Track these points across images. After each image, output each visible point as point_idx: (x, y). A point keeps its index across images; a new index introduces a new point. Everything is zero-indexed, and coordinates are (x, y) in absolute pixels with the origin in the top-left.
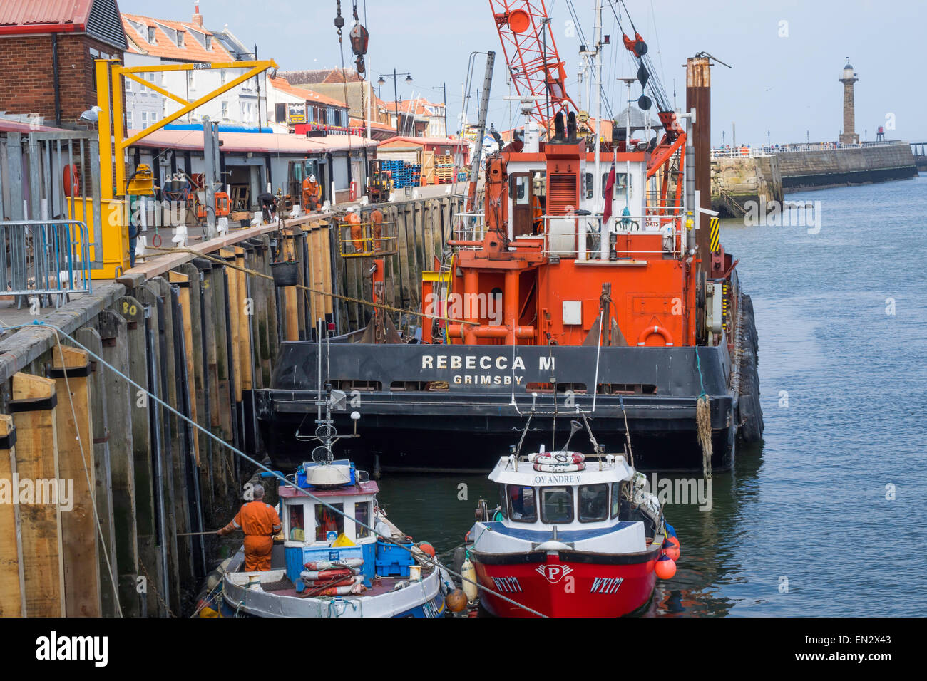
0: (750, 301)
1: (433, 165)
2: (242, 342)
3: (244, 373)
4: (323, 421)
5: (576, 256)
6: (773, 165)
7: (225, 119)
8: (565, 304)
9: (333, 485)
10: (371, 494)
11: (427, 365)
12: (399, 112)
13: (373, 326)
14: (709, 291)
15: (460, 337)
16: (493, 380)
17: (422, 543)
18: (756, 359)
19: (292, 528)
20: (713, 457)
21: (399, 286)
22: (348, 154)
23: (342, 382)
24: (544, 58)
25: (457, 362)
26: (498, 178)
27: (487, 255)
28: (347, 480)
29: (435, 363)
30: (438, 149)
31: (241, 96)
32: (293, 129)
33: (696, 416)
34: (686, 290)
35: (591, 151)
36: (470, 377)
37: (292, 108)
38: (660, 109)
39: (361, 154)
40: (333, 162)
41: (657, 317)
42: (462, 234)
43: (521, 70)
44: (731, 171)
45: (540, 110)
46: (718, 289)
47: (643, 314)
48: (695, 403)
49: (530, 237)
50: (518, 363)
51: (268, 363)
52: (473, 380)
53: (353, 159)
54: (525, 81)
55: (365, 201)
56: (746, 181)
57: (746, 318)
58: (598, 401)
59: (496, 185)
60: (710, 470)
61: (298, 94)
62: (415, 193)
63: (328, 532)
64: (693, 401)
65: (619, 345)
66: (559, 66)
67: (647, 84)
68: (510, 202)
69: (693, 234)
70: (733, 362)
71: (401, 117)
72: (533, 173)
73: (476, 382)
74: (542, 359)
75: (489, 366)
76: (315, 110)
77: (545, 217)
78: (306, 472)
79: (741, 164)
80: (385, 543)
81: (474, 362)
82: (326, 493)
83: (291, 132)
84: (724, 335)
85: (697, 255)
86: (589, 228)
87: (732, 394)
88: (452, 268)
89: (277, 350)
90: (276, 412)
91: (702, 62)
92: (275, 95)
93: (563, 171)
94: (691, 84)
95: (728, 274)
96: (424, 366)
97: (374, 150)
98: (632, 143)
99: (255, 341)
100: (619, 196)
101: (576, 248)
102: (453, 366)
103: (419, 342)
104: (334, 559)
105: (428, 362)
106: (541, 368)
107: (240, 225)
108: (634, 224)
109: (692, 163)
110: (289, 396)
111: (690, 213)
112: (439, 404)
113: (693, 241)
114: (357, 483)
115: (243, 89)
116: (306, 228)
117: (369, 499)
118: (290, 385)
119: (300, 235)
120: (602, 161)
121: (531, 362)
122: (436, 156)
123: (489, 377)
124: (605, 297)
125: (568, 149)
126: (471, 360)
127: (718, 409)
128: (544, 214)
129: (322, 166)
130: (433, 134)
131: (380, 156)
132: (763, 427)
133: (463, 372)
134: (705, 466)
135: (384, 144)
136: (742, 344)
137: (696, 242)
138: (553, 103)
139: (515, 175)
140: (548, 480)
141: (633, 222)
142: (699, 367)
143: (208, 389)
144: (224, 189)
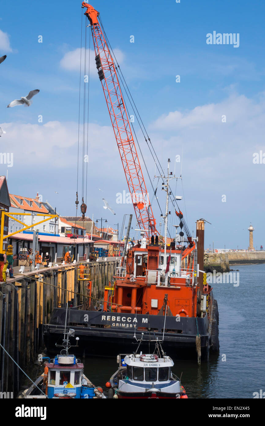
0: (217, 302)
1: (112, 250)
2: (40, 307)
3: (40, 319)
4: (65, 340)
5: (157, 284)
6: (226, 256)
7: (44, 231)
8: (152, 300)
9: (67, 364)
10: (81, 368)
11: (104, 319)
12: (102, 232)
13: (86, 305)
14: (202, 298)
15: (116, 310)
16: (126, 325)
17: (98, 387)
18: (218, 323)
19: (51, 379)
20: (201, 357)
21: (98, 290)
22: (84, 245)
23: (74, 323)
24: (149, 217)
25: (114, 318)
26: (131, 256)
27: (126, 282)
28: (72, 363)
29: (106, 318)
30: (115, 245)
31: (50, 224)
32: (67, 235)
33: (195, 341)
34: (193, 298)
35: (163, 249)
36: (118, 324)
37: (67, 228)
38: (188, 236)
39: (88, 245)
40: (79, 247)
41: (183, 306)
42: (118, 274)
43: (141, 221)
44: (212, 257)
45: (147, 234)
46: (205, 298)
47: (178, 305)
48: (195, 337)
49: (142, 277)
50: (135, 320)
51: (49, 315)
52: (119, 325)
53: (85, 246)
54: (142, 225)
55: (88, 261)
56: (217, 261)
57: (215, 308)
58: (165, 335)
59: (130, 259)
60: (200, 361)
61: (69, 224)
62: (105, 259)
63: (64, 382)
64: (195, 336)
65: (170, 315)
66: (154, 220)
67: (183, 228)
68: (135, 264)
69: (196, 278)
70: (210, 323)
71: (104, 233)
72: (144, 255)
73: (120, 326)
74: (143, 319)
75: (125, 320)
76: (74, 230)
77: (147, 270)
78: (58, 359)
79: (215, 255)
80: (85, 387)
81: (120, 319)
82: (65, 367)
83: (66, 236)
84: (206, 314)
85: (197, 286)
86: (161, 275)
87: (209, 335)
88: (114, 286)
89: (53, 310)
90: (50, 333)
91: (202, 222)
92: (61, 224)
93: (153, 255)
94: (198, 229)
95: (209, 292)
96: (102, 319)
97: (93, 244)
98: (177, 247)
99: (45, 307)
100: (172, 264)
101: (157, 281)
102: (112, 320)
103: (102, 310)
104: (65, 393)
105: (104, 318)
106: (143, 322)
107: (44, 267)
108: (177, 274)
109: (196, 255)
110: (55, 327)
111: (195, 271)
112: (107, 333)
113: (196, 281)
114: (76, 364)
115: (51, 221)
116: (66, 269)
117: (80, 370)
118: (55, 323)
119: (64, 271)
120: (167, 253)
121: (140, 320)
122: (114, 247)
123: (125, 324)
124: (166, 299)
125: (155, 248)
126: (119, 318)
127: (204, 340)
128: (146, 269)
129: (75, 248)
130: (114, 239)
131: (95, 246)
132: (219, 347)
133: (116, 322)
134: (198, 360)
135: (97, 242)
136: (213, 317)
137: (198, 281)
138: (152, 232)
139: (137, 256)
140: (149, 365)
141: (176, 273)
142: (197, 325)
143: (26, 323)
144: (40, 254)
